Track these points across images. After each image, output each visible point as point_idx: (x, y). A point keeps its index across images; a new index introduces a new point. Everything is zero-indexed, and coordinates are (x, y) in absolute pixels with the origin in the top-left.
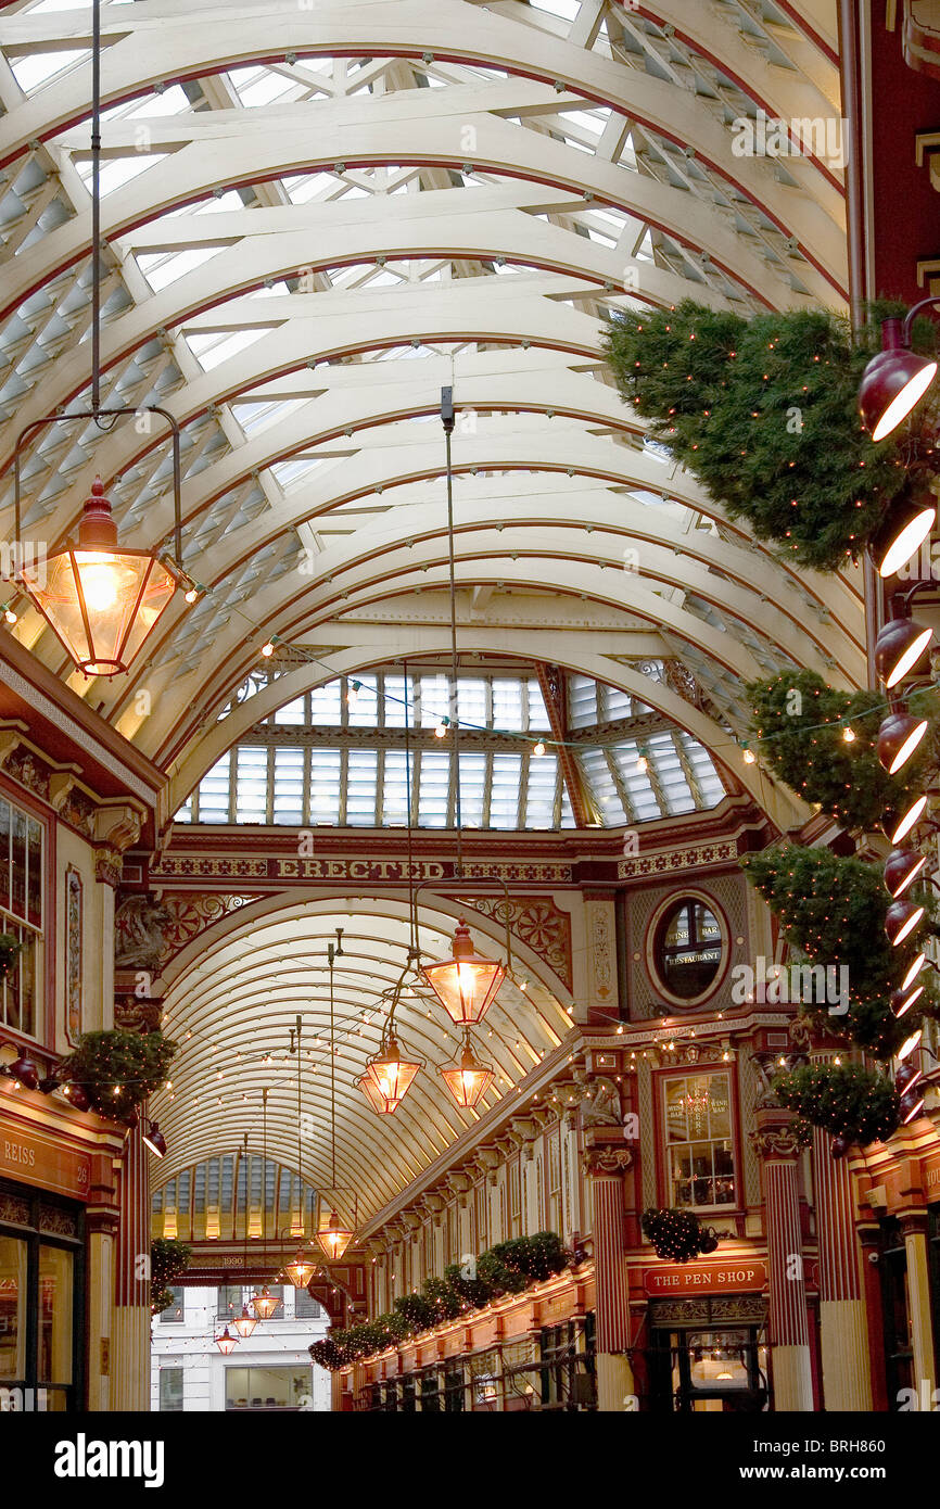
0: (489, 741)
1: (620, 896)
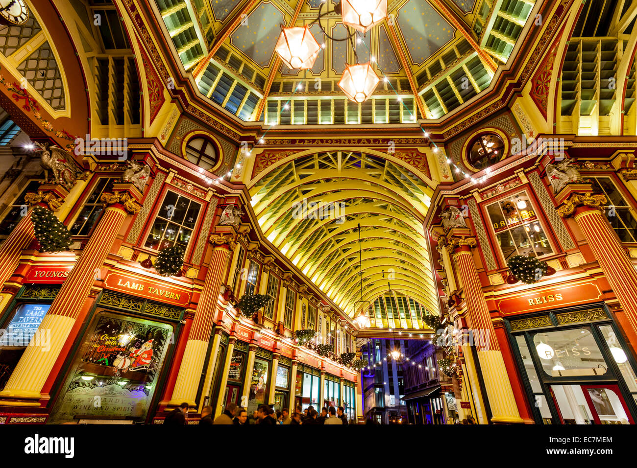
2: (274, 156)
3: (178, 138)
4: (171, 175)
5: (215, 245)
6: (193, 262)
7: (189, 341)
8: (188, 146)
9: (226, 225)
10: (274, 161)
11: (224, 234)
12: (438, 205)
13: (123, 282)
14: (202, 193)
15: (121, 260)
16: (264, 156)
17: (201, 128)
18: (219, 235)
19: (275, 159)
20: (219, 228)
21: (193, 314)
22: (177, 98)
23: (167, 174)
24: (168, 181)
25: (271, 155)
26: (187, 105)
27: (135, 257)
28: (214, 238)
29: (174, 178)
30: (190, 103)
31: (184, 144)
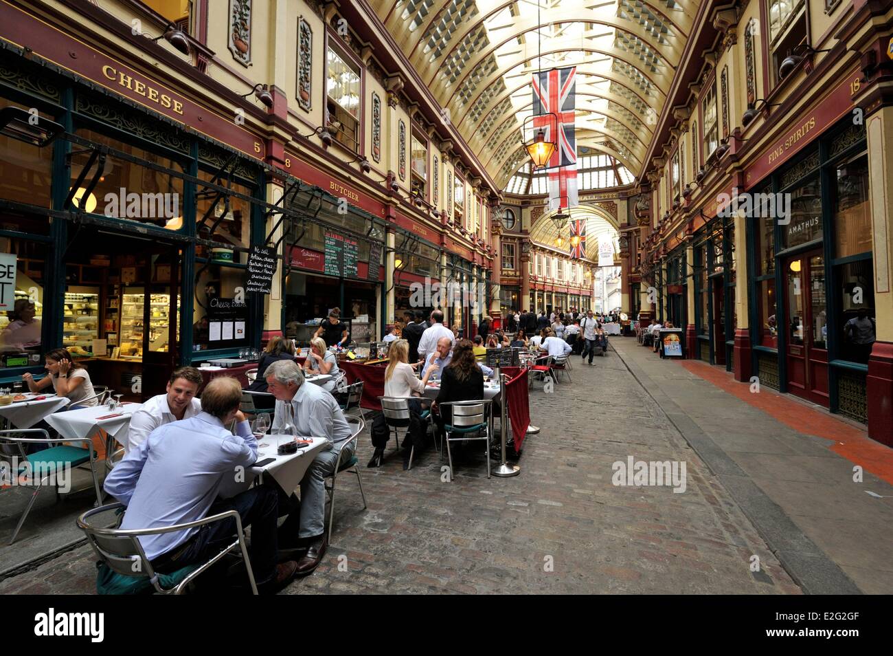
0: (599, 169)
1: (628, 199)
20: (523, 254)
28: (522, 259)
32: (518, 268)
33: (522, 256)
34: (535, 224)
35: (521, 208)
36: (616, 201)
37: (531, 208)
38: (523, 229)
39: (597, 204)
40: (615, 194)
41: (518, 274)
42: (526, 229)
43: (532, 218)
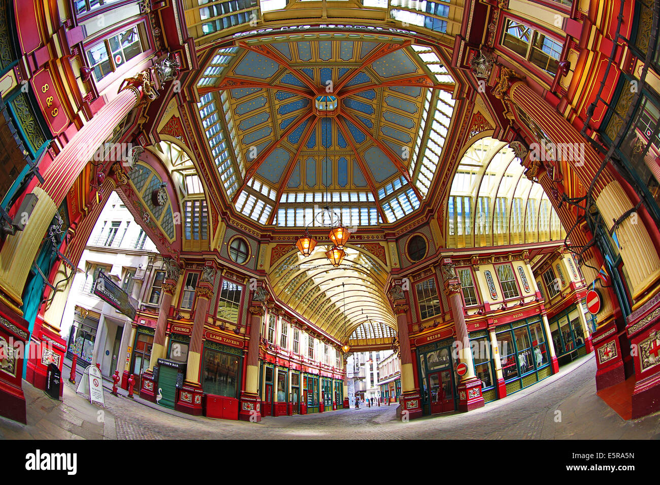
2: (283, 249)
3: (225, 243)
4: (225, 271)
5: (253, 314)
6: (242, 324)
7: (248, 366)
8: (231, 247)
9: (257, 301)
10: (284, 253)
11: (258, 307)
12: (390, 282)
13: (212, 336)
14: (241, 279)
15: (210, 325)
16: (277, 249)
17: (237, 233)
18: (255, 307)
19: (284, 252)
21: (247, 352)
22: (225, 218)
23: (222, 270)
24: (223, 274)
25: (281, 249)
26: (230, 219)
27: (215, 322)
28: (252, 309)
29: (227, 272)
30: (231, 218)
31: (229, 247)
32: (244, 322)
33: (252, 306)
34: (276, 265)
35: (259, 243)
36: (382, 244)
37: (274, 245)
38: (259, 267)
39: (359, 246)
40: (380, 235)
41: (242, 330)
42: (262, 268)
43: (272, 256)
